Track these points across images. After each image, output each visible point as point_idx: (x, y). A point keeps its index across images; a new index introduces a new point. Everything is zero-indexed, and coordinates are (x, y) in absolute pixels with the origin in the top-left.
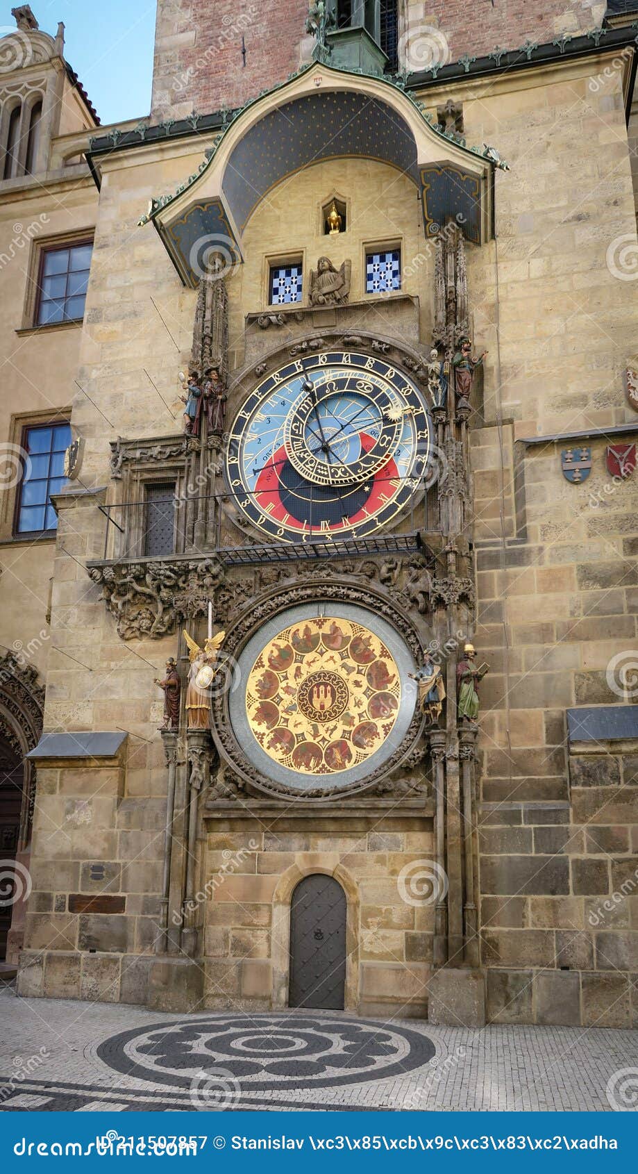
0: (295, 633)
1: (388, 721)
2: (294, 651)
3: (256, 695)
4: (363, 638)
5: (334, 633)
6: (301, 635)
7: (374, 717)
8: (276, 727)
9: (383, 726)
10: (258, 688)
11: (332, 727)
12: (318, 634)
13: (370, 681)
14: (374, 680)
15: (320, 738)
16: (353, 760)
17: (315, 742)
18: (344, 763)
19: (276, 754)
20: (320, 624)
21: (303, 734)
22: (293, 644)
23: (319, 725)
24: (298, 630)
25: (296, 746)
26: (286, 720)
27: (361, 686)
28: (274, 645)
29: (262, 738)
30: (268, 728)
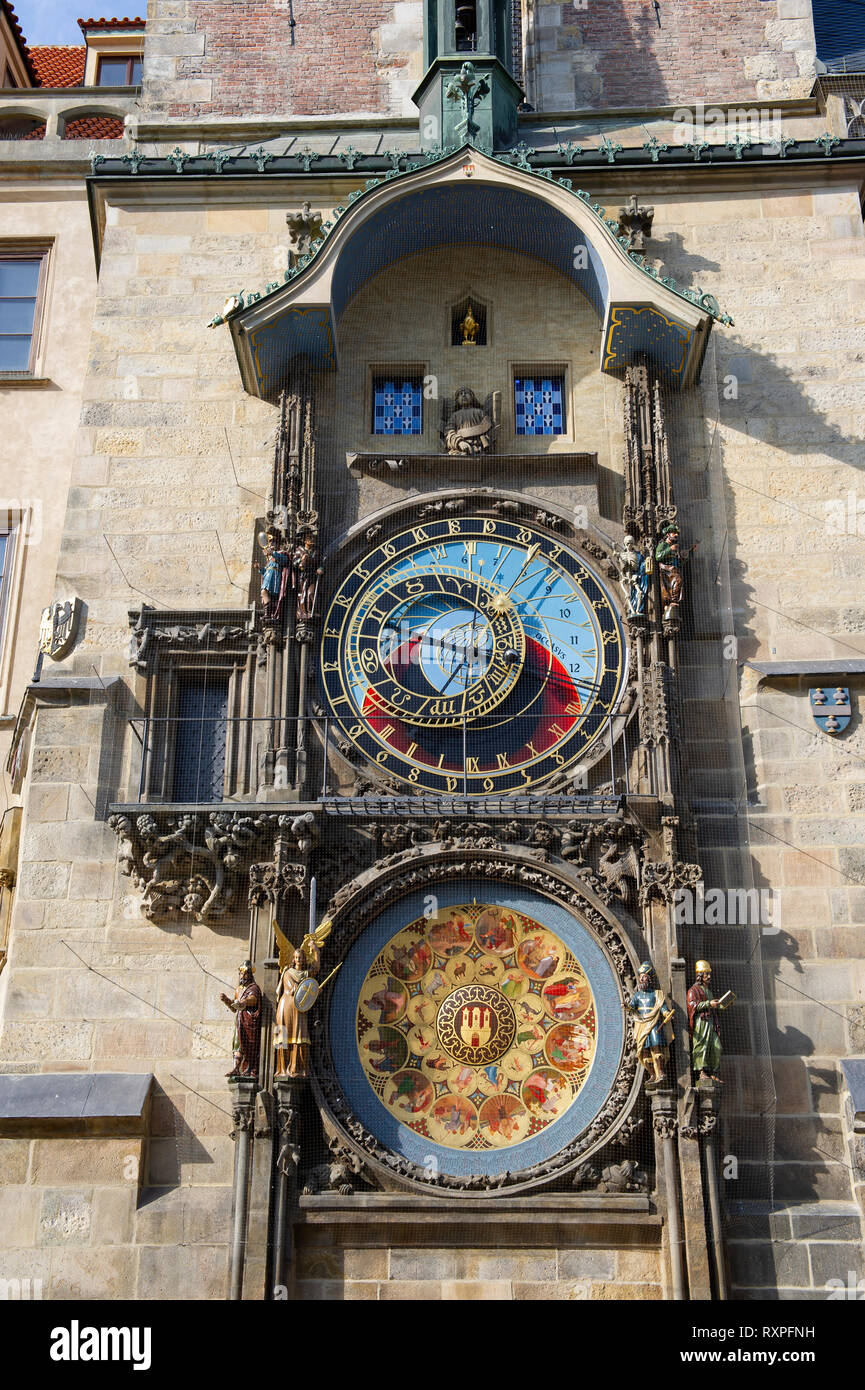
0: (376, 1067)
1: (519, 924)
2: (402, 1069)
3: (470, 1134)
4: (393, 959)
5: (379, 1003)
6: (379, 1057)
7: (511, 945)
8: (521, 1100)
9: (526, 931)
10: (458, 1130)
11: (524, 1010)
12: (380, 1030)
13: (457, 950)
14: (455, 944)
15: (539, 1028)
16: (576, 976)
17: (546, 1037)
18: (579, 990)
19: (562, 1101)
20: (366, 1025)
21: (533, 1057)
22: (392, 1070)
23: (521, 1030)
24: (371, 1061)
25: (552, 1067)
26: (511, 1083)
27: (464, 965)
28: (391, 1102)
29: (539, 1122)
30: (523, 1113)
